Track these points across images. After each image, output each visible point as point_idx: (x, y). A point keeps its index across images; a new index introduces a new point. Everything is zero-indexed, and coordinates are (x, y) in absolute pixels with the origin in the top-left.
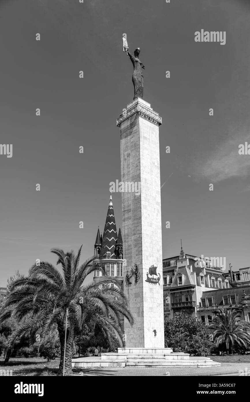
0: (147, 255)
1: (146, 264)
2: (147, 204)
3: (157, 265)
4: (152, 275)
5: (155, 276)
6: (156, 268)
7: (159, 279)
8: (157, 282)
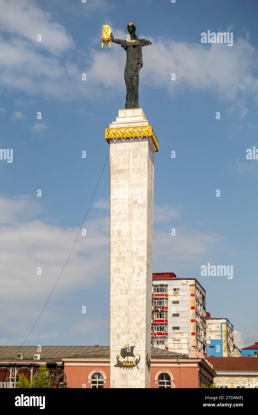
0: (119, 333)
1: (116, 345)
2: (121, 265)
3: (136, 344)
4: (126, 358)
5: (130, 359)
6: (132, 348)
7: (137, 362)
8: (134, 366)
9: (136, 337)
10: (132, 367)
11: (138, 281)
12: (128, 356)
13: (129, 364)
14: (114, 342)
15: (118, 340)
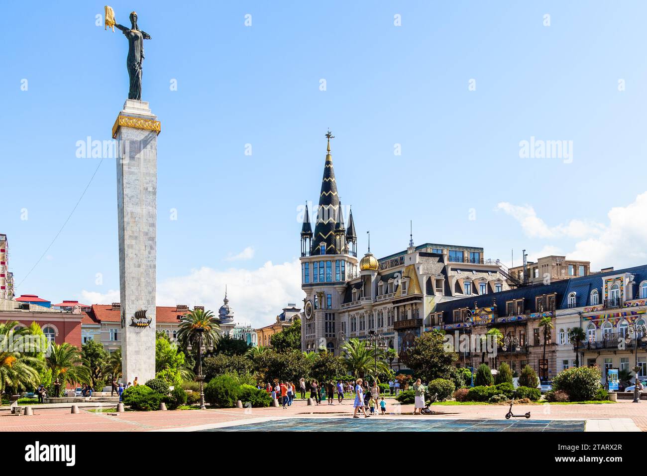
0: (133, 299)
1: (130, 308)
2: (133, 242)
3: (148, 308)
4: (140, 319)
6: (145, 311)
7: (149, 322)
8: (146, 326)
9: (148, 303)
11: (149, 257)
12: (141, 317)
13: (143, 324)
14: (129, 306)
15: (132, 305)
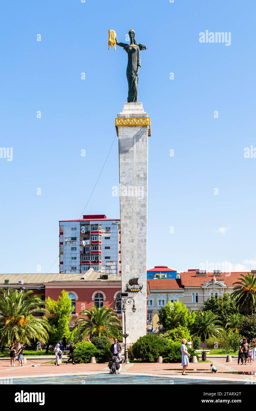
1: (125, 277)
3: (140, 276)
4: (133, 286)
5: (136, 286)
6: (137, 279)
7: (141, 288)
8: (138, 291)
9: (140, 272)
10: (137, 292)
11: (141, 233)
12: (134, 284)
13: (135, 290)
14: (124, 275)
15: (127, 274)
